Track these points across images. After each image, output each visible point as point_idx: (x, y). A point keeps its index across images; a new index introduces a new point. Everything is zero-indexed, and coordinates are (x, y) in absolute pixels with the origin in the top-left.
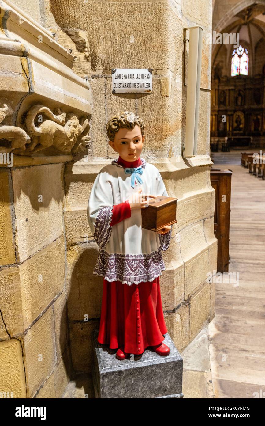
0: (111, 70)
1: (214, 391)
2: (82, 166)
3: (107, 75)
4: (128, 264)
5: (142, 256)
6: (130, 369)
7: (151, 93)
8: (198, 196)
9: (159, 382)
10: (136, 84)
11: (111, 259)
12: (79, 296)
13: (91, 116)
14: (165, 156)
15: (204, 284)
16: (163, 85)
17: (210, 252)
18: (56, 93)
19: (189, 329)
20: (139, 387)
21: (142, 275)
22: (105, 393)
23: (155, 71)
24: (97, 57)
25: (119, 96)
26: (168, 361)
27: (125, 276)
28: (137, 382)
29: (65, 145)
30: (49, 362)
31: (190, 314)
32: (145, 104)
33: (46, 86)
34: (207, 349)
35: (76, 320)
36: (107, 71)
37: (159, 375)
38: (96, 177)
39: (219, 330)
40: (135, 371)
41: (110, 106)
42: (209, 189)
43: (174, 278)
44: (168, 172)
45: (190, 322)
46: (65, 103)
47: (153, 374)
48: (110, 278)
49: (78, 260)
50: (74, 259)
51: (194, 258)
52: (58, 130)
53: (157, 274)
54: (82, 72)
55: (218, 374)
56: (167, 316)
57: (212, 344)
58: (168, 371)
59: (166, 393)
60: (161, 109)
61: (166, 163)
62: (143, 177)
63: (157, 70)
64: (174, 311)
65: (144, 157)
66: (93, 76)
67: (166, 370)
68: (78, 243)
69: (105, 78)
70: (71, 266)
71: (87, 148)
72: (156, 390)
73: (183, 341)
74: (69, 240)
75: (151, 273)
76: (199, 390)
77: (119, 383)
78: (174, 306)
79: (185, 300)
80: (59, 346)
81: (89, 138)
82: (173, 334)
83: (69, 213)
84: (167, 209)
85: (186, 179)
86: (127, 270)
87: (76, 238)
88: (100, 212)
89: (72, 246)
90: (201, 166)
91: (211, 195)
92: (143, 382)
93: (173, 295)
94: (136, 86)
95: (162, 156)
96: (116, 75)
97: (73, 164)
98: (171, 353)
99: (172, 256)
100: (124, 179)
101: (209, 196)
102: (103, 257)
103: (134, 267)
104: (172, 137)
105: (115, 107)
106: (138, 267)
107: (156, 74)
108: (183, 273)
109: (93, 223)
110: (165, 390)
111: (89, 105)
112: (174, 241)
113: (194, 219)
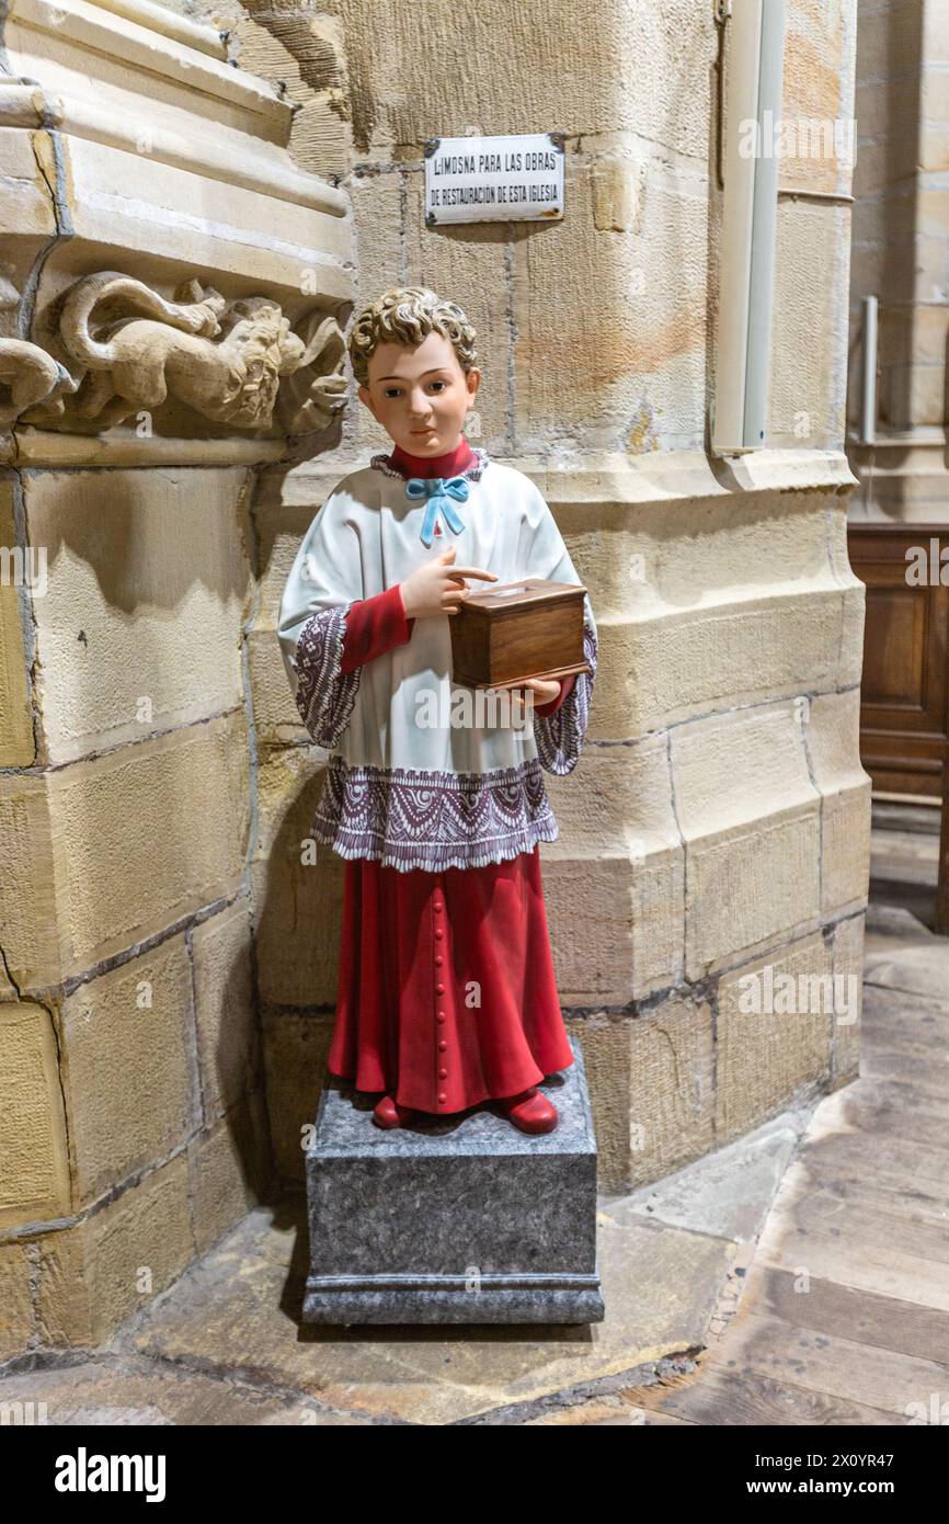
0: (421, 143)
1: (740, 1299)
2: (318, 478)
3: (407, 161)
4: (401, 801)
5: (455, 777)
6: (408, 1159)
7: (562, 220)
8: (773, 602)
9: (512, 1219)
10: (507, 191)
11: (354, 784)
12: (295, 923)
13: (352, 308)
14: (610, 445)
15: (792, 941)
16: (601, 189)
17: (825, 823)
18: (171, 233)
19: (712, 1094)
20: (439, 1226)
21: (454, 844)
22: (325, 1226)
23: (575, 140)
24: (375, 103)
25: (449, 236)
26: (541, 1150)
27: (389, 842)
28: (433, 1206)
29: (225, 402)
30: (165, 1115)
31: (715, 1039)
32: (539, 260)
33: (127, 212)
34: (777, 1175)
35: (286, 1003)
36: (409, 148)
37: (511, 1194)
38: (315, 515)
39: (853, 1122)
40: (423, 1168)
41: (418, 269)
42: (836, 580)
43: (632, 890)
44: (616, 505)
45: (715, 1068)
46: (213, 266)
47: (487, 1188)
48: (349, 847)
49: (298, 800)
50: (283, 796)
51: (738, 830)
52: (181, 351)
53: (510, 847)
54: (321, 157)
55: (780, 1255)
56: (607, 1024)
57: (804, 1161)
58: (543, 1186)
59: (535, 1261)
60: (597, 280)
61: (611, 471)
62: (468, 512)
63: (582, 135)
64: (632, 1010)
65: (536, 449)
66: (358, 169)
67: (536, 1180)
68: (296, 741)
69: (402, 172)
70: (273, 818)
71: (338, 417)
72: (501, 1248)
73: (681, 1131)
74: (267, 729)
75: (482, 840)
76: (687, 1289)
77: (371, 1200)
78: (630, 989)
79: (686, 980)
80: (213, 1075)
81: (342, 383)
82: (630, 1095)
83: (267, 637)
84: (535, 621)
85: (722, 537)
86: (396, 821)
87: (288, 724)
88: (311, 622)
89: (274, 750)
90: (792, 490)
91: (843, 603)
92: (454, 1210)
93: (628, 949)
94: (507, 198)
95: (600, 446)
96: (439, 163)
97: (284, 473)
98: (561, 1128)
99: (631, 809)
100: (400, 515)
101: (832, 606)
102: (338, 780)
103: (418, 810)
104: (647, 378)
105: (436, 274)
106: (433, 812)
107: (578, 150)
108: (678, 877)
109: (290, 657)
110: (533, 1253)
111: (336, 268)
112: (637, 755)
113: (757, 689)
